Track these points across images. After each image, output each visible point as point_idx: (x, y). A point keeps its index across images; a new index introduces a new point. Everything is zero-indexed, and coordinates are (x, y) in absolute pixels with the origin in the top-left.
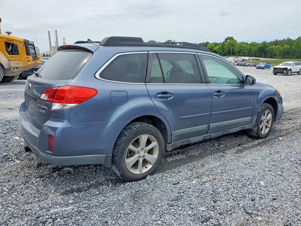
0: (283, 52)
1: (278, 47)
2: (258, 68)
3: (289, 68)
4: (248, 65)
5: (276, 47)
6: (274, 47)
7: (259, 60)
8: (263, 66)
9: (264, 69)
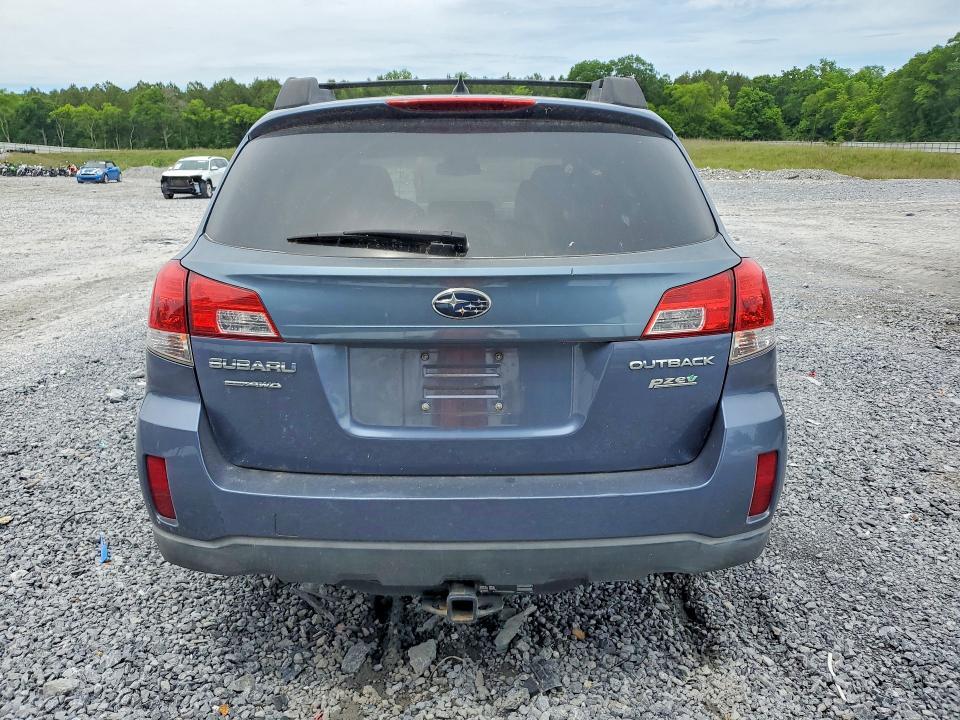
0: (104, 128)
1: (85, 111)
2: (83, 180)
3: (205, 175)
4: (26, 169)
5: (80, 108)
6: (73, 109)
7: (33, 152)
8: (98, 172)
9: (103, 182)
